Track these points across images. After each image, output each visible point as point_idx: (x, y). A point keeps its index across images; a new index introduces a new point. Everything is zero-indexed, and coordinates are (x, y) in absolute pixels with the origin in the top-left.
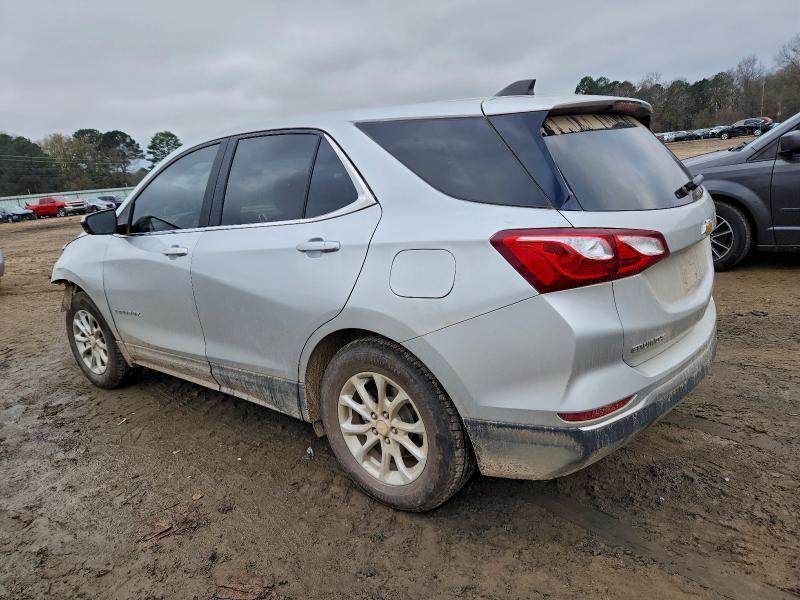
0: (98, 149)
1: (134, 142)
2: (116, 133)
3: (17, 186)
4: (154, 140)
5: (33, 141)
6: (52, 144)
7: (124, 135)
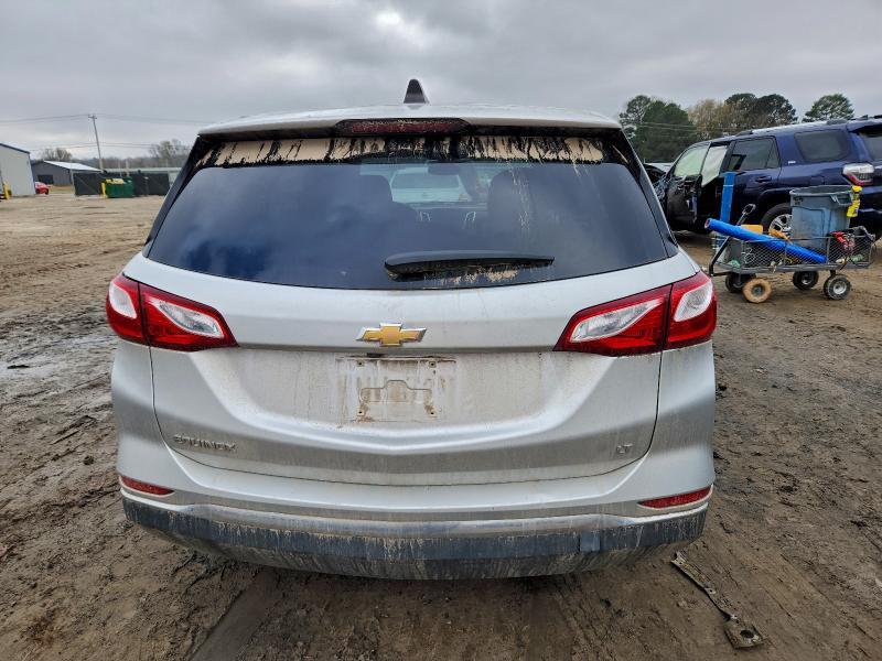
0: (746, 116)
1: (790, 107)
2: (772, 97)
3: (653, 153)
4: (817, 105)
5: (682, 108)
6: (701, 111)
7: (781, 100)
